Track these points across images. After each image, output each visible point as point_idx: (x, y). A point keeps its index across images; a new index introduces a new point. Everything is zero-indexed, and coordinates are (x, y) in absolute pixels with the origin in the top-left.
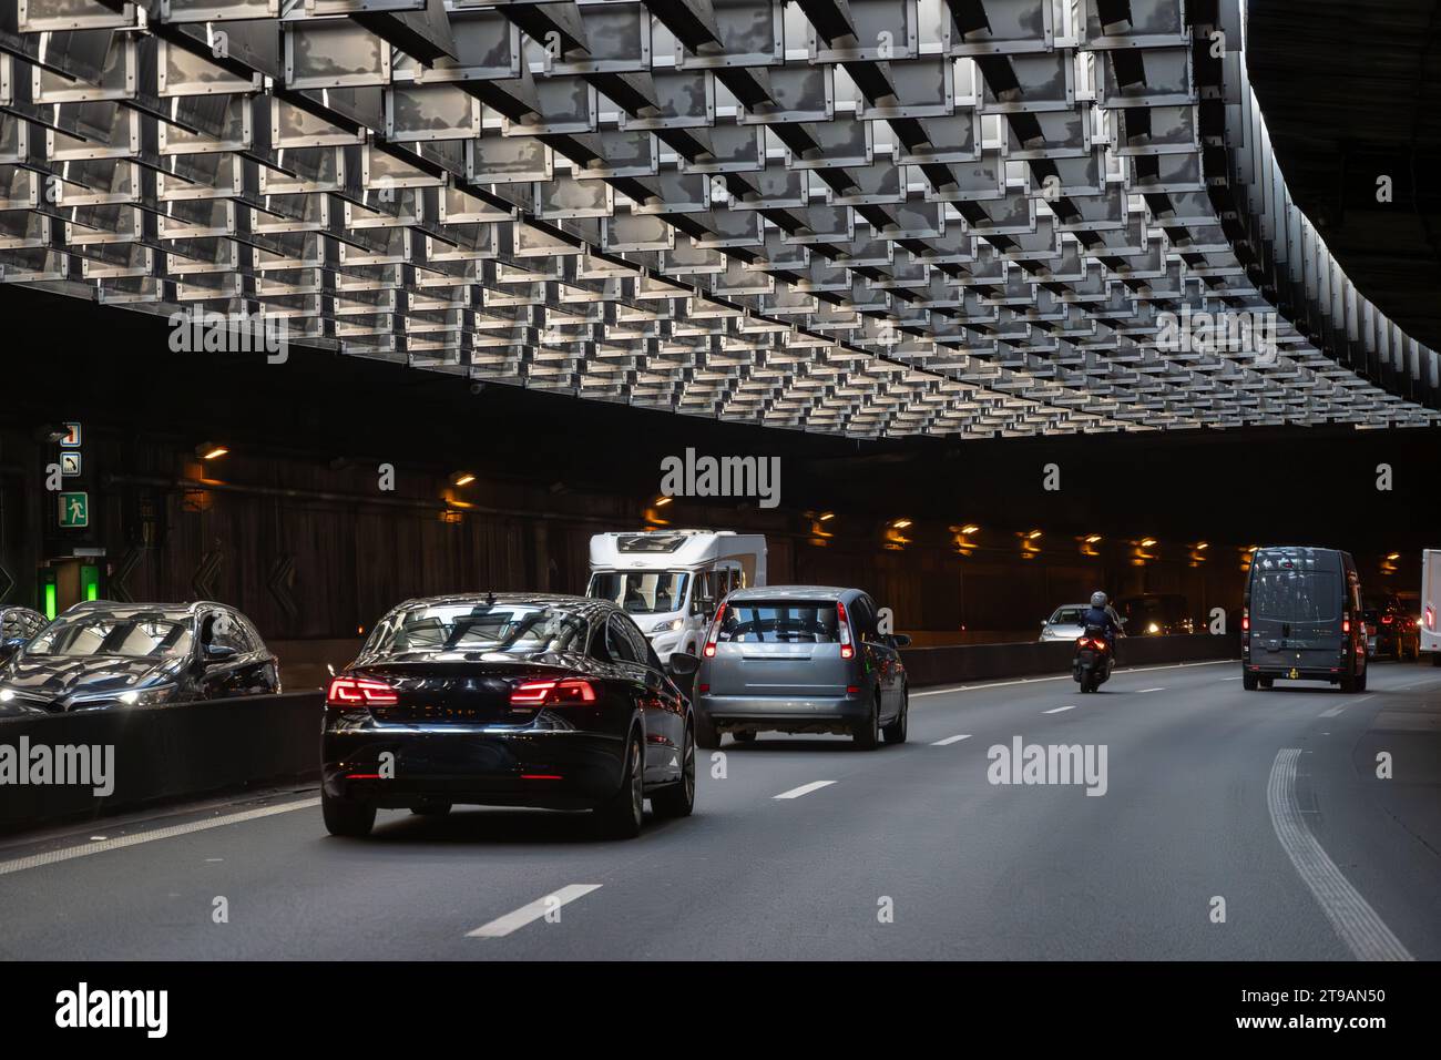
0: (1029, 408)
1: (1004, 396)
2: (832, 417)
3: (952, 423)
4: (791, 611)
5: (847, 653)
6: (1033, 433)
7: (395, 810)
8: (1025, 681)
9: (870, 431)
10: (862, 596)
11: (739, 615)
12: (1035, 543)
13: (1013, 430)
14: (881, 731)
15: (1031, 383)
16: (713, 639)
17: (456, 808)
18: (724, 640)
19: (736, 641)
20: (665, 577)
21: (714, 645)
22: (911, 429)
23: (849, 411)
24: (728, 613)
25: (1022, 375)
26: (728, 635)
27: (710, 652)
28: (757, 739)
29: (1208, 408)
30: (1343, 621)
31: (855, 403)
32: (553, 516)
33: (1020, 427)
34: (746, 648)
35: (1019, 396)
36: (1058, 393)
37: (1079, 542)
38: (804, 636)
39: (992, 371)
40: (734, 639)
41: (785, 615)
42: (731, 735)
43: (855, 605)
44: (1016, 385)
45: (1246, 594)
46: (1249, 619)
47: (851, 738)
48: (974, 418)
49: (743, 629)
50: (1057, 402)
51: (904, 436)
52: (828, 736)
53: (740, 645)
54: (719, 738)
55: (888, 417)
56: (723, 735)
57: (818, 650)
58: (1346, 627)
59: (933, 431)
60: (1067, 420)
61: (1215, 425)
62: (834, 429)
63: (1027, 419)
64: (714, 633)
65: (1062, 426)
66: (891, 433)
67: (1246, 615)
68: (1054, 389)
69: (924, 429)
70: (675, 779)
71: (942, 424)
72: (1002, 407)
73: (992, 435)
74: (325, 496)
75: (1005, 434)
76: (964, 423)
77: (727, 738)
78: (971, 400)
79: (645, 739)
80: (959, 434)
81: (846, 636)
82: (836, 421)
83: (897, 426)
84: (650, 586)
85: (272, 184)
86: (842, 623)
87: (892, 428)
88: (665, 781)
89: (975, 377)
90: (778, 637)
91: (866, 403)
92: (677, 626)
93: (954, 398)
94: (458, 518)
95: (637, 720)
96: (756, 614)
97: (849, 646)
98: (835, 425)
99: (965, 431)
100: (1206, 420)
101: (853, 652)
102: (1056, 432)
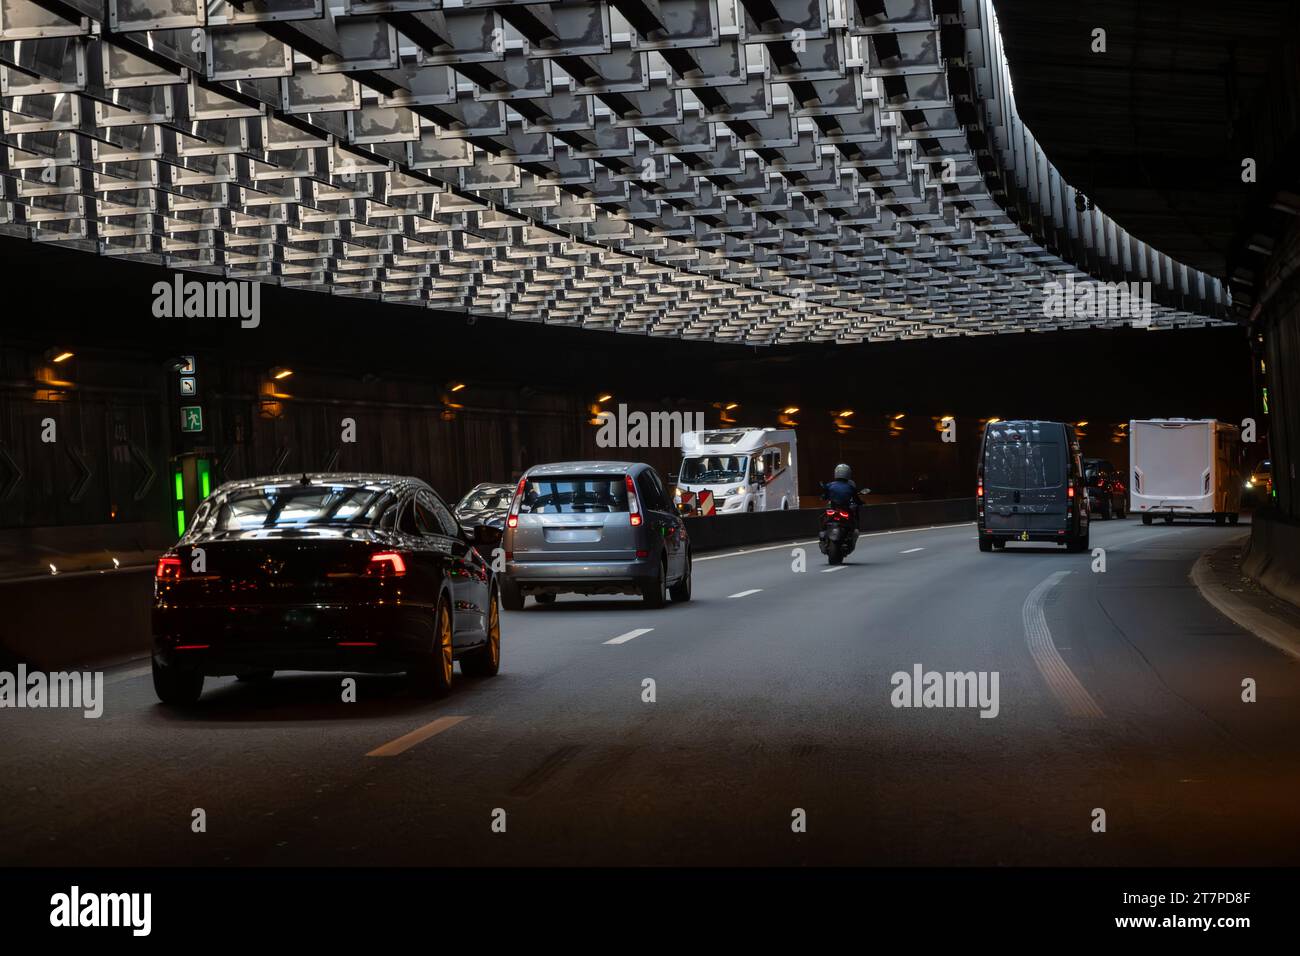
0: (888, 322)
1: (869, 315)
2: (735, 332)
3: (829, 333)
4: (587, 484)
5: (635, 521)
6: (893, 339)
7: (222, 677)
8: (890, 532)
9: (764, 340)
10: (648, 469)
11: (538, 489)
12: (899, 423)
13: (877, 336)
14: (668, 590)
15: (888, 306)
16: (515, 511)
17: (277, 674)
18: (525, 512)
19: (536, 512)
20: (733, 460)
21: (516, 517)
22: (797, 338)
23: (749, 327)
24: (528, 487)
25: (881, 301)
26: (529, 508)
27: (513, 523)
28: (557, 600)
29: (1028, 319)
30: (1068, 487)
31: (753, 322)
32: (522, 412)
33: (882, 335)
34: (545, 518)
35: (880, 315)
36: (909, 312)
37: (933, 421)
38: (597, 507)
39: (858, 299)
40: (534, 511)
41: (581, 489)
42: (534, 597)
43: (641, 477)
44: (876, 307)
45: (980, 465)
46: (983, 487)
47: (641, 598)
48: (846, 330)
49: (543, 501)
50: (909, 317)
51: (791, 343)
52: (621, 597)
53: (540, 516)
54: (523, 600)
55: (778, 330)
56: (527, 597)
57: (611, 518)
58: (1071, 493)
59: (814, 339)
60: (918, 329)
61: (1036, 330)
62: (737, 339)
63: (887, 329)
64: (515, 505)
65: (915, 333)
66: (781, 341)
67: (981, 484)
68: (907, 310)
69: (807, 338)
70: (482, 642)
71: (820, 334)
72: (867, 322)
73: (861, 341)
74: (359, 403)
75: (871, 340)
76: (838, 333)
77: (530, 600)
78: (842, 317)
79: (454, 605)
80: (834, 341)
81: (634, 506)
82: (738, 334)
83: (786, 336)
84: (725, 463)
85: (189, 149)
86: (630, 494)
87: (781, 338)
88: (472, 644)
89: (844, 303)
90: (574, 508)
91: (762, 321)
92: (742, 491)
93: (829, 317)
94: (454, 416)
95: (446, 588)
96: (554, 488)
97: (637, 515)
98: (738, 337)
99: (839, 338)
100: (1029, 326)
101: (640, 520)
102: (911, 337)
